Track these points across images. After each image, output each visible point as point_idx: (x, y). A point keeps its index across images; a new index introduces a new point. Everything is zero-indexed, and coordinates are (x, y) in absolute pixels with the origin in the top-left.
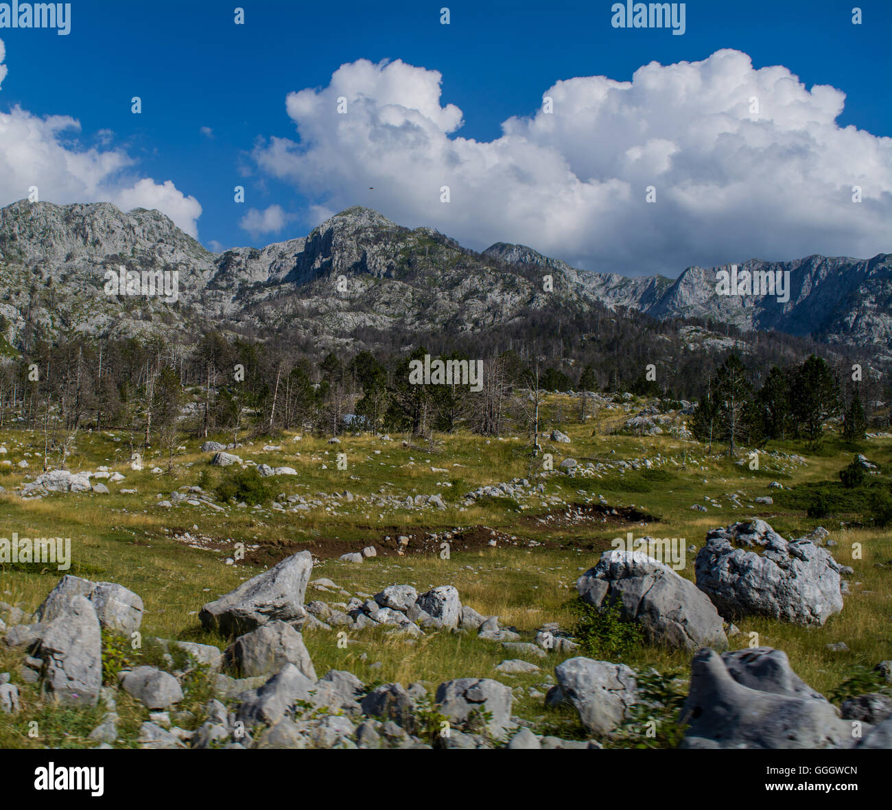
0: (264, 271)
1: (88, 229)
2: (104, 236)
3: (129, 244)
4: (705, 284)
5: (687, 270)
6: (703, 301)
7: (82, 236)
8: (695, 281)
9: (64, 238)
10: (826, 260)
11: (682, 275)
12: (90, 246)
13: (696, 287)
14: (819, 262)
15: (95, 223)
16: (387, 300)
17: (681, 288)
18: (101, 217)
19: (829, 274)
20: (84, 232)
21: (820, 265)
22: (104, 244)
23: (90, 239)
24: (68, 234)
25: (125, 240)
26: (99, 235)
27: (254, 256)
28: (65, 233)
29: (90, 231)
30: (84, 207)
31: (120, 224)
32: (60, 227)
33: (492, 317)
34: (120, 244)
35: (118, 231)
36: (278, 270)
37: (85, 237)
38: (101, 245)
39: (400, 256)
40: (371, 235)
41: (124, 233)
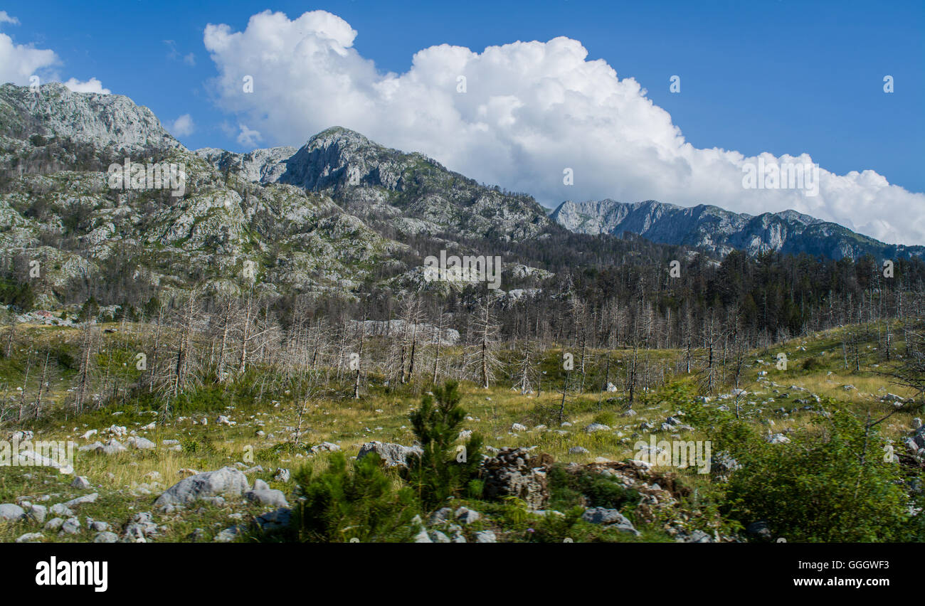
0: (256, 172)
1: (111, 119)
2: (125, 125)
3: (145, 136)
4: (576, 214)
5: (564, 203)
6: (574, 227)
7: (106, 124)
8: (569, 212)
9: (93, 124)
10: (660, 204)
11: (561, 206)
12: (112, 134)
13: (570, 217)
14: (655, 206)
15: (116, 113)
16: (433, 211)
17: (560, 216)
18: (121, 108)
19: (662, 215)
20: (108, 120)
21: (656, 208)
22: (125, 134)
23: (112, 127)
24: (96, 120)
25: (141, 132)
26: (120, 125)
27: (248, 158)
28: (93, 119)
29: (113, 120)
30: (102, 97)
31: (136, 117)
32: (88, 112)
33: (522, 232)
34: (137, 135)
35: (136, 123)
36: (271, 173)
37: (108, 126)
38: (122, 134)
39: (407, 174)
40: (375, 154)
41: (140, 125)
